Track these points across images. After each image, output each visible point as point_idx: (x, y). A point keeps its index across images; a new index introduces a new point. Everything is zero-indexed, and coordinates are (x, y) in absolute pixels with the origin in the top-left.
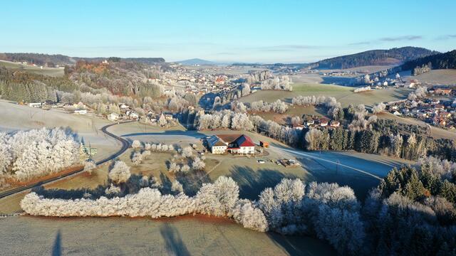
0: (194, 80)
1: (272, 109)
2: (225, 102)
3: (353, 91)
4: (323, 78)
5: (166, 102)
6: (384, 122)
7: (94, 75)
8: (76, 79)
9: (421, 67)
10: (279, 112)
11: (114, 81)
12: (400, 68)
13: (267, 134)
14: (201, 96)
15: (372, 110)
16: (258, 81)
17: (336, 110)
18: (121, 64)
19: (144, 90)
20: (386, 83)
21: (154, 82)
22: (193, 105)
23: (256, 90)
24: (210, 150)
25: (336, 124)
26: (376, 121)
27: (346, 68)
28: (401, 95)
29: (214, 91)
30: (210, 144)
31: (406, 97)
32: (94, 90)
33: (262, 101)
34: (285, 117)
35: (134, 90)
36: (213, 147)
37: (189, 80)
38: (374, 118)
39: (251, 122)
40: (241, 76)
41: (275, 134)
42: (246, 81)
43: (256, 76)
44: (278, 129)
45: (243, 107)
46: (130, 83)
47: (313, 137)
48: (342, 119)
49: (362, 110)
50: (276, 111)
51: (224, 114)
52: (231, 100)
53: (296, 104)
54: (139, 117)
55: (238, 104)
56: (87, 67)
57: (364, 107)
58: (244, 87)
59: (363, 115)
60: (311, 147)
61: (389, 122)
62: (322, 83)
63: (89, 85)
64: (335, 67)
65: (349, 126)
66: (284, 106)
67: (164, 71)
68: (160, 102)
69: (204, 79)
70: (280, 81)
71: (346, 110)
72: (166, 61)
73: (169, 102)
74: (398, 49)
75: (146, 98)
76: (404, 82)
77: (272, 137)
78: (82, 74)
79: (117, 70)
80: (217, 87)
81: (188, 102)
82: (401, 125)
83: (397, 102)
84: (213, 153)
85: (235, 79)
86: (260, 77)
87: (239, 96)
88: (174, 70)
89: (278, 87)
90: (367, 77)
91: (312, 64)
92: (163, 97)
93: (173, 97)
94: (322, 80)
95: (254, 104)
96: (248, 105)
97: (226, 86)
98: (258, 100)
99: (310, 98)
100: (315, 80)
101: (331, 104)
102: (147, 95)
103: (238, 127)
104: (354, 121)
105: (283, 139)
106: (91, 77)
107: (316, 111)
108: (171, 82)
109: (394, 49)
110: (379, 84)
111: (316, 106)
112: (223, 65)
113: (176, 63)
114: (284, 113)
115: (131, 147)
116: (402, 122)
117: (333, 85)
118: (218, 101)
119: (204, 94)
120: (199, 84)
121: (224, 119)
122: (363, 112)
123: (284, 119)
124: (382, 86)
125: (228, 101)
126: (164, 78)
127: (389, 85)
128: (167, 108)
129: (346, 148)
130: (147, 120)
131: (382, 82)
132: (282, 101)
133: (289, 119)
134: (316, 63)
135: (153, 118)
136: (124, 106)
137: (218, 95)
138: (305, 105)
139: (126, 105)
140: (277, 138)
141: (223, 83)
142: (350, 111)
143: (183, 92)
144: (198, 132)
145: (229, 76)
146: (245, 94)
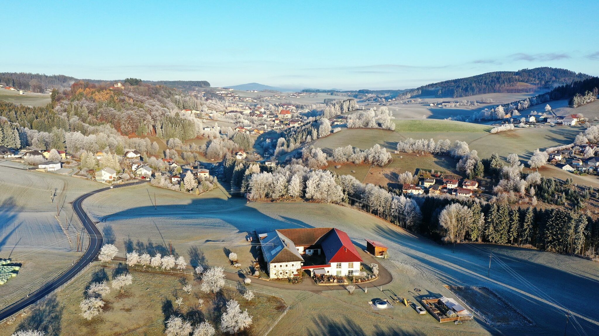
0: (248, 112)
1: (366, 159)
2: (292, 146)
3: (489, 131)
4: (431, 110)
5: (204, 146)
6: (553, 183)
7: (92, 105)
8: (65, 111)
9: (584, 95)
10: (377, 163)
11: (123, 114)
12: (548, 97)
13: (366, 207)
14: (257, 136)
15: (530, 162)
16: (339, 113)
17: (470, 163)
18: (142, 88)
19: (170, 129)
20: (532, 119)
21: (189, 115)
22: (244, 151)
23: (339, 129)
24: (265, 268)
25: (473, 185)
26: (539, 182)
27: (461, 96)
28: (561, 138)
29: (278, 129)
30: (267, 256)
31: (571, 140)
32: (91, 128)
33: (350, 147)
34: (388, 171)
35: (154, 127)
36: (272, 265)
37: (241, 113)
38: (536, 177)
39: (340, 188)
40: (314, 107)
41: (381, 209)
42: (322, 113)
43: (337, 106)
44: (387, 200)
45: (322, 156)
46: (149, 117)
47: (454, 220)
48: (481, 176)
49: (514, 162)
50: (373, 163)
51: (292, 173)
52: (303, 143)
53: (403, 151)
54: (153, 175)
55: (313, 151)
56: (85, 93)
57: (517, 158)
58: (322, 123)
59: (517, 171)
60: (451, 237)
61: (561, 184)
62: (430, 117)
63: (84, 121)
64: (444, 95)
65: (496, 189)
66: (385, 155)
67: (207, 100)
68: (194, 145)
69: (263, 110)
70: (376, 115)
71: (486, 163)
72: (212, 86)
73: (208, 146)
74: (530, 71)
75: (171, 140)
76: (562, 118)
77: (375, 212)
78: (75, 103)
79: (130, 97)
80: (281, 122)
81: (237, 146)
82: (582, 189)
83: (560, 148)
84: (272, 276)
85: (306, 111)
86: (342, 108)
87: (315, 137)
88: (221, 98)
89: (373, 124)
90: (501, 110)
91: (412, 91)
92: (200, 138)
93: (215, 137)
94: (430, 114)
95: (339, 151)
96: (329, 152)
97: (294, 121)
98: (345, 144)
99: (426, 142)
100: (422, 113)
101: (460, 152)
102: (173, 136)
103: (317, 196)
104: (503, 182)
105: (395, 217)
106: (88, 107)
107: (436, 162)
108: (215, 114)
109: (524, 71)
110: (523, 119)
111: (436, 155)
112: (289, 92)
113: (225, 89)
114: (386, 165)
115: (97, 259)
116: (582, 184)
117: (448, 121)
118: (283, 145)
119: (262, 132)
120: (255, 118)
121: (292, 182)
122: (516, 166)
123: (386, 176)
124: (527, 122)
125: (298, 145)
126: (206, 109)
127: (538, 121)
128: (205, 155)
129: (516, 240)
130: (163, 181)
131: (527, 117)
132: (383, 146)
133: (395, 176)
134: (418, 89)
135: (175, 176)
136: (131, 155)
137: (282, 135)
138: (417, 153)
139: (136, 152)
140: (384, 216)
141: (289, 116)
142: (493, 164)
143: (230, 131)
144: (249, 204)
145: (297, 107)
146: (323, 134)
